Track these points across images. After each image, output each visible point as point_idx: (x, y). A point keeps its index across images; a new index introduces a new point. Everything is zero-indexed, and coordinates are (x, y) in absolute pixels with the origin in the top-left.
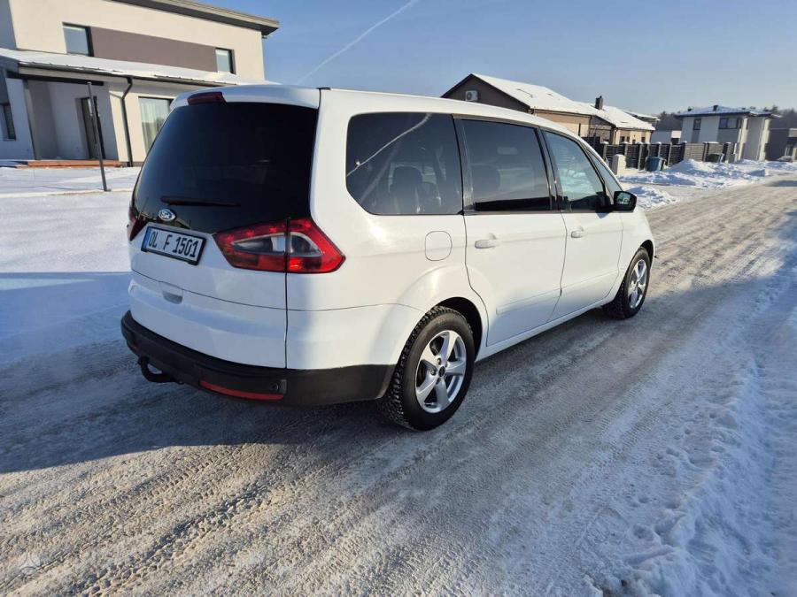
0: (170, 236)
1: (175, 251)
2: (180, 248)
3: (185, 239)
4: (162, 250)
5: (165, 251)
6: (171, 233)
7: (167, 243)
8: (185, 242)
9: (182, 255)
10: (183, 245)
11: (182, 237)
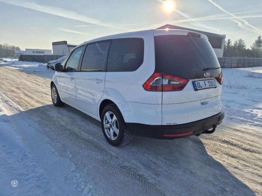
0: (205, 82)
1: (210, 86)
2: (210, 84)
3: (210, 81)
4: (205, 87)
5: (206, 87)
6: (205, 81)
7: (205, 85)
8: (211, 82)
9: (212, 86)
10: (210, 83)
11: (209, 81)
